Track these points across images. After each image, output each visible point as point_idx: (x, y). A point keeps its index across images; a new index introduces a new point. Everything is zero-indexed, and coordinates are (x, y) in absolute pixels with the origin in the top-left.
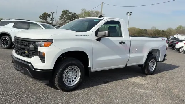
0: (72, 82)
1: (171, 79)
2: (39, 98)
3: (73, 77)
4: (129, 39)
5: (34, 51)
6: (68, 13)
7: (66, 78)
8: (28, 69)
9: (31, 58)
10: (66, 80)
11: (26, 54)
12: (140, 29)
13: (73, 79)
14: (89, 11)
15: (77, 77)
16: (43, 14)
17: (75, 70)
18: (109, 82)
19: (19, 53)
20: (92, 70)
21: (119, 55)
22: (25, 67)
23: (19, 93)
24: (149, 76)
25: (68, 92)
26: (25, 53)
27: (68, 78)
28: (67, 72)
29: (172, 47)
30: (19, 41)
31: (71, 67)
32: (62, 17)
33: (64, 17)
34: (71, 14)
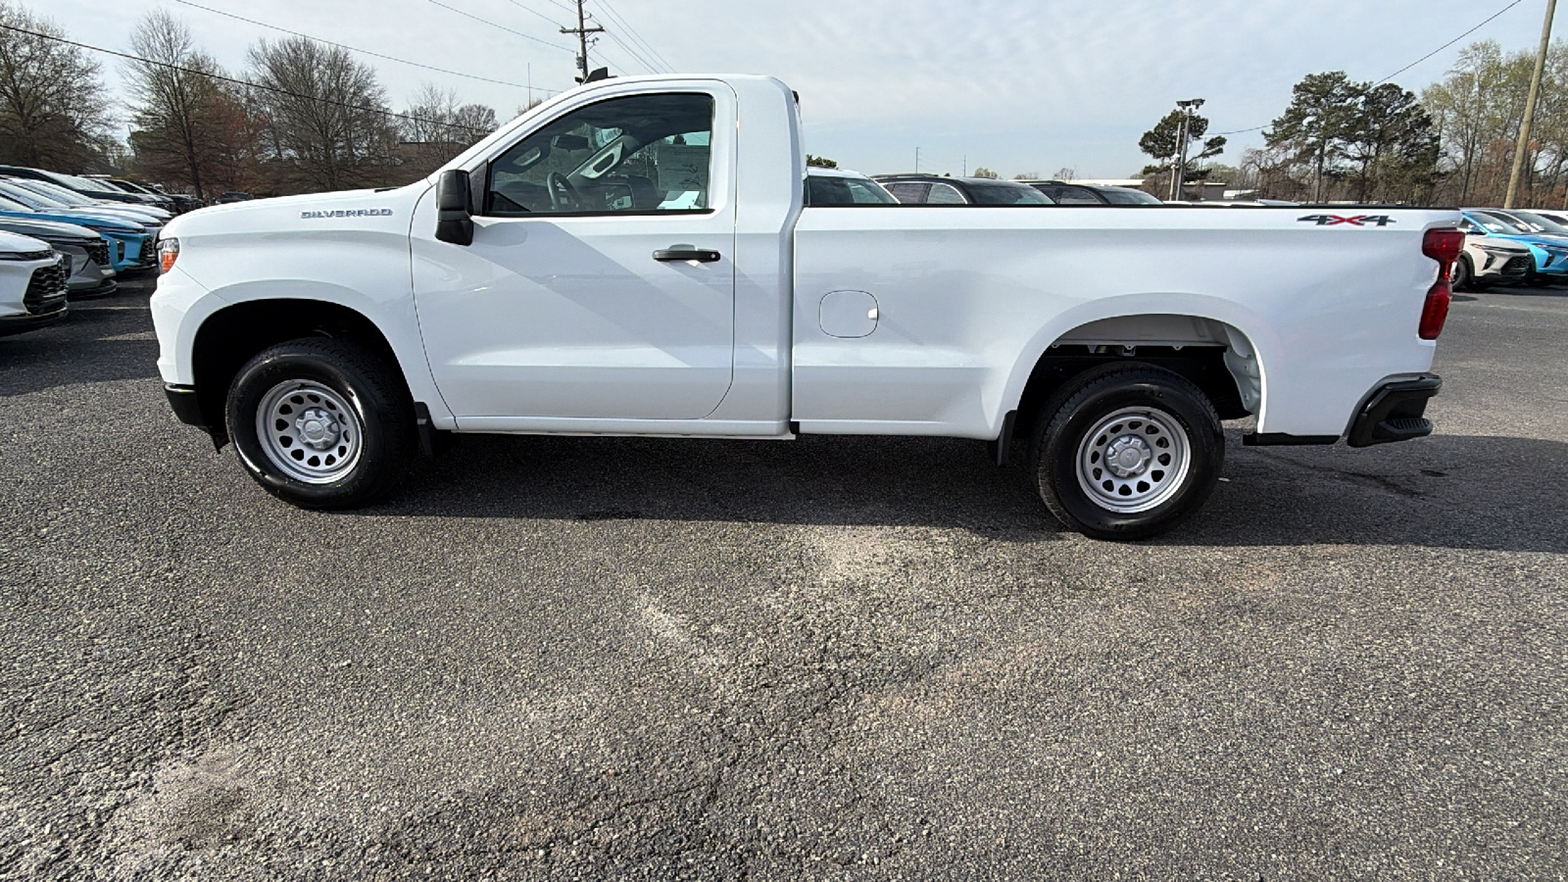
0: (323, 466)
4: (779, 230)
6: (1338, 90)
13: (335, 452)
15: (348, 447)
20: (449, 420)
27: (302, 442)
32: (1294, 126)
33: (1305, 122)
34: (1362, 98)
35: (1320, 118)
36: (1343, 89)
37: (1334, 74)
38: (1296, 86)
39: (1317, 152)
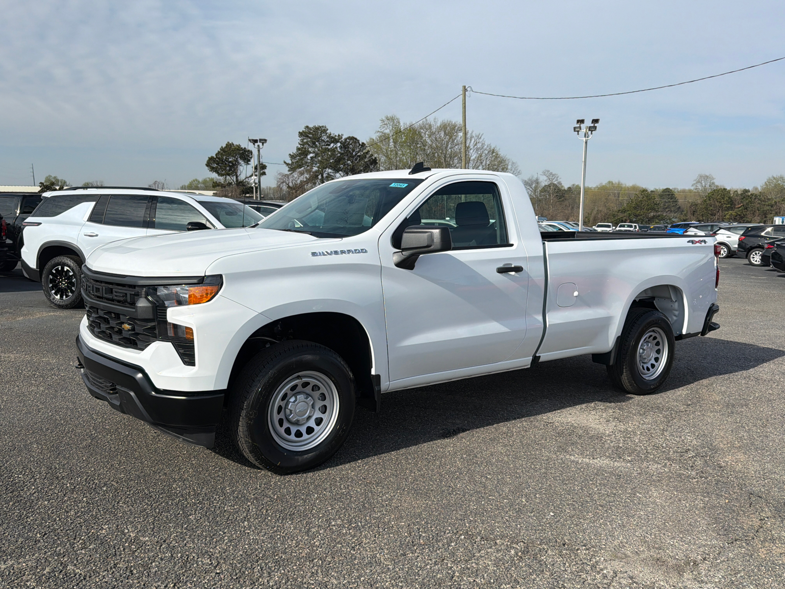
0: (305, 436)
1: (730, 407)
2: (179, 501)
3: (309, 418)
4: (542, 254)
5: (153, 324)
6: (325, 138)
7: (281, 422)
8: (132, 394)
9: (142, 350)
10: (282, 430)
11: (125, 334)
12: (644, 191)
13: (312, 423)
14: (416, 126)
15: (325, 417)
16: (222, 149)
17: (315, 388)
18: (464, 431)
19: (103, 332)
20: (387, 385)
21: (497, 318)
22: (122, 386)
23: (105, 485)
24: (637, 398)
25: (292, 474)
26: (120, 332)
27: (289, 421)
28: (283, 398)
29: (774, 264)
30: (97, 285)
31: (299, 377)
32: (302, 159)
33: (309, 157)
34: (339, 144)
35: (317, 155)
36: (327, 137)
37: (321, 127)
38: (299, 132)
39: (320, 177)
